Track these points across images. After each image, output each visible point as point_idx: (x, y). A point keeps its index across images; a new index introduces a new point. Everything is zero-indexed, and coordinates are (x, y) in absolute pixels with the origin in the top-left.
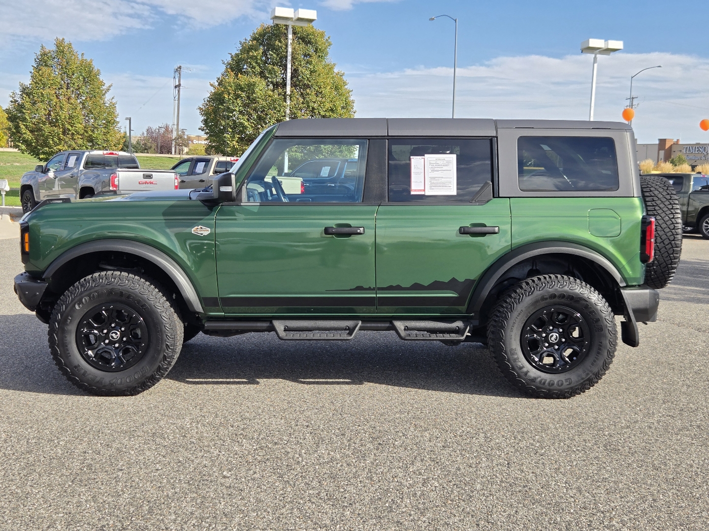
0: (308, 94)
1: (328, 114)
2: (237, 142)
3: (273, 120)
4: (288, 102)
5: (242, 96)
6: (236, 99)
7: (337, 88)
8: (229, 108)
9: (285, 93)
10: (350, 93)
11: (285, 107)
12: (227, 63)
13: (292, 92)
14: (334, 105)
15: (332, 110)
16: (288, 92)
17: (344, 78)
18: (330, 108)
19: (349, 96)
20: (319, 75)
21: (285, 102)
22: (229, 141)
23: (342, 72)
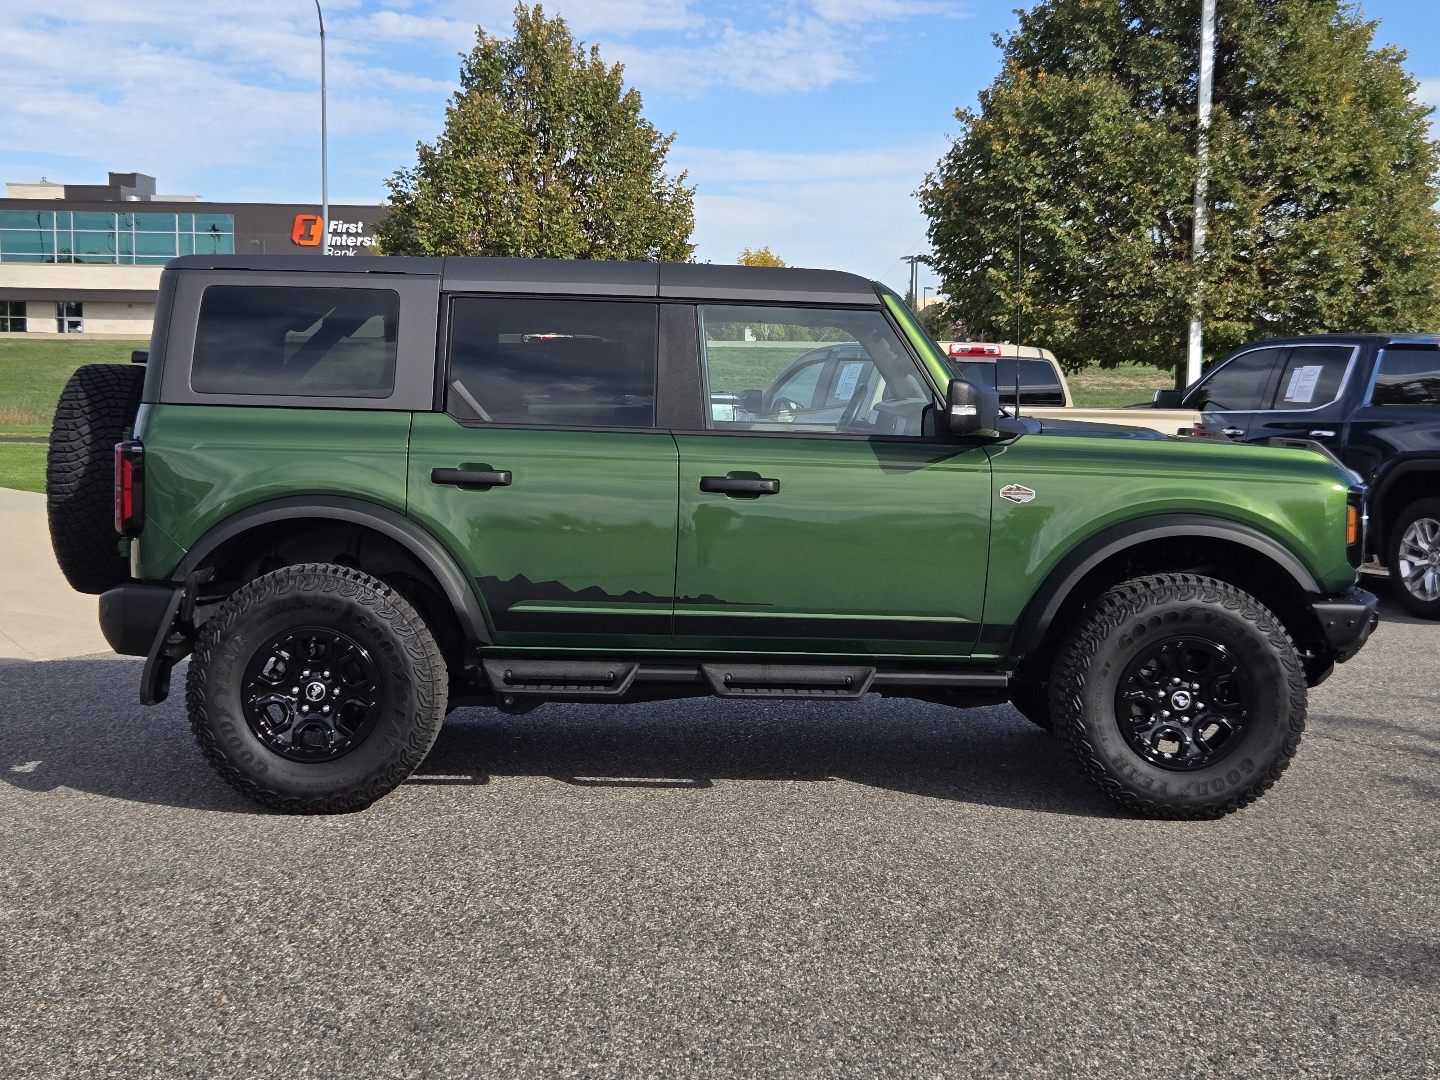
0: (1272, 124)
1: (1341, 189)
2: (1031, 293)
3: (1149, 217)
4: (1204, 154)
5: (1047, 140)
6: (1027, 153)
7: (1375, 103)
8: (1003, 185)
9: (1194, 123)
10: (1426, 119)
11: (1188, 170)
12: (1011, 42)
13: (1215, 118)
14: (1365, 157)
15: (1357, 176)
16: (1205, 122)
17: (1405, 67)
18: (1349, 169)
19: (1422, 130)
20: (1312, 58)
21: (1193, 152)
22: (1004, 290)
23: (1398, 50)
